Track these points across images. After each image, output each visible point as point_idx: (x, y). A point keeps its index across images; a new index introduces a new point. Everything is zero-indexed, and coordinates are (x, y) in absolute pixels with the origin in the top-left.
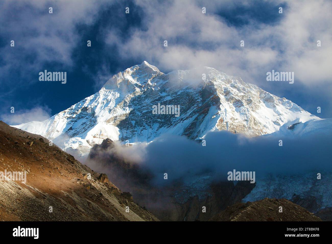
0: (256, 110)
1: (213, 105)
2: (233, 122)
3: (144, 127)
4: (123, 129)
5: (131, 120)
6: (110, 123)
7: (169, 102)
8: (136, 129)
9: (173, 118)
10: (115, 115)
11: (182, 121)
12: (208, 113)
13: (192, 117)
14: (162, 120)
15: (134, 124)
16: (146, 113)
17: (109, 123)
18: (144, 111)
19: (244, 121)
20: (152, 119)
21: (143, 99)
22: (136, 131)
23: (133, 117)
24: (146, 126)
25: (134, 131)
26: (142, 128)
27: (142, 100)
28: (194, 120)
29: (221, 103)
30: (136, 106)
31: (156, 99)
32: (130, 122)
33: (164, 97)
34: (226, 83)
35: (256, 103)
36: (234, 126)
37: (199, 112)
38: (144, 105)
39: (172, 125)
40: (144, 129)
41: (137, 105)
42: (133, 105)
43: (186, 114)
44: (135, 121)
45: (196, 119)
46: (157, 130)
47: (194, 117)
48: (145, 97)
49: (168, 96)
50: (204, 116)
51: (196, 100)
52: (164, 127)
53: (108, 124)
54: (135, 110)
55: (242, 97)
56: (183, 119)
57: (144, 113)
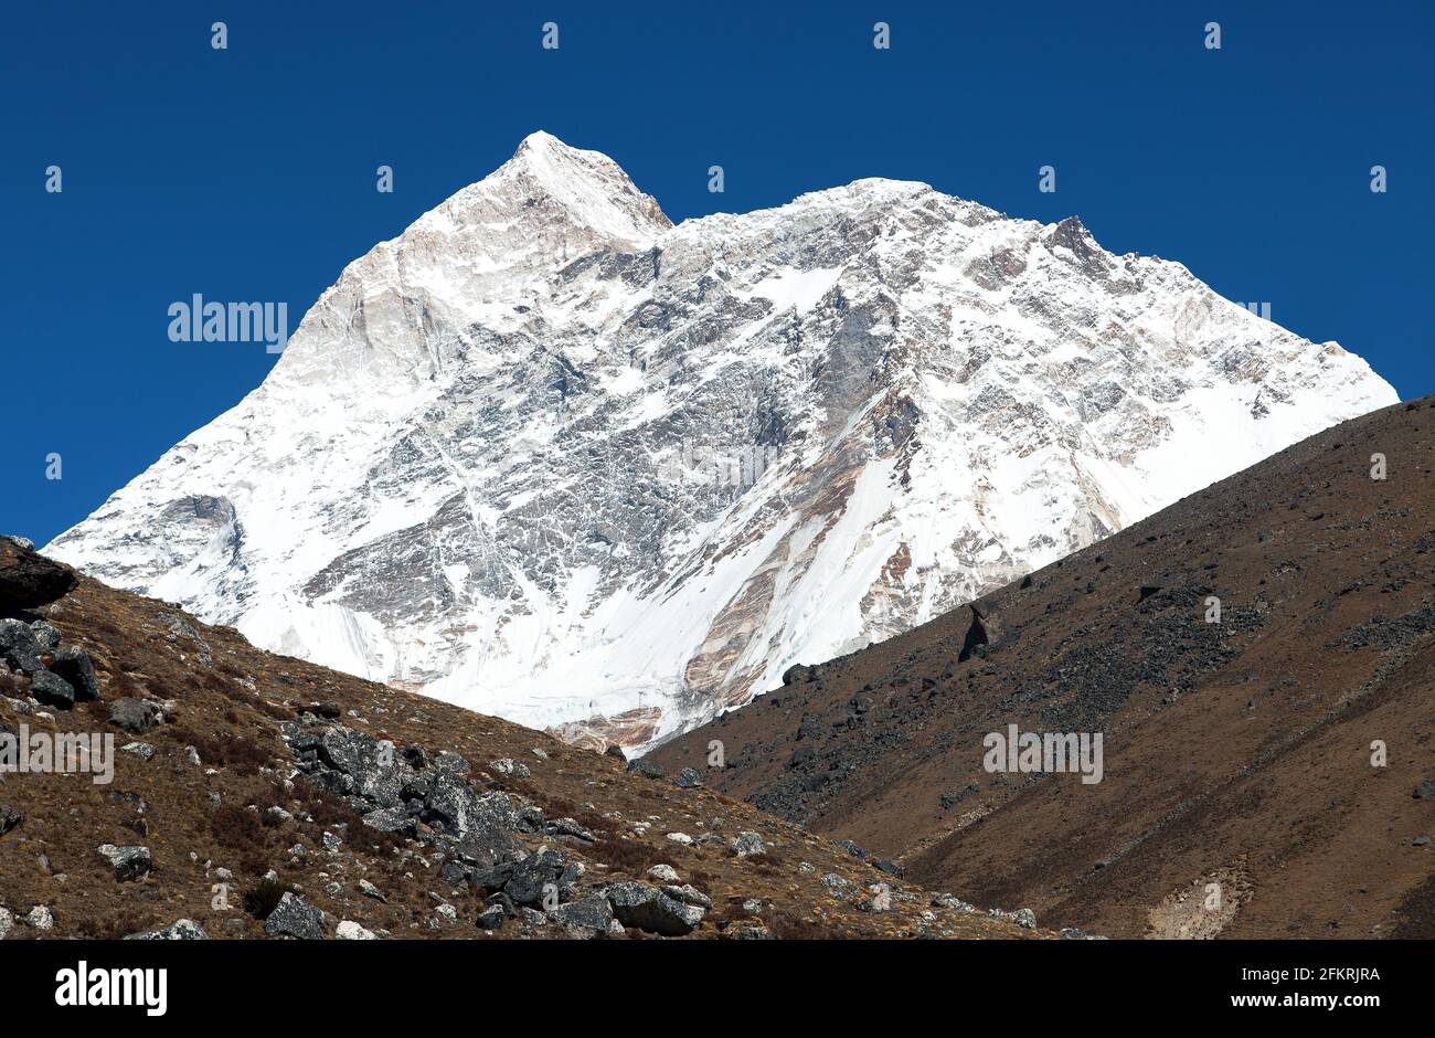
0: (1139, 453)
1: (882, 453)
2: (963, 561)
3: (515, 597)
4: (400, 622)
5: (443, 560)
6: (329, 596)
7: (656, 436)
8: (470, 618)
9: (673, 533)
10: (355, 543)
11: (708, 563)
12: (843, 512)
13: (761, 536)
14: (616, 545)
15: (458, 588)
16: (531, 509)
17: (324, 592)
18: (518, 501)
19: (1038, 545)
20: (561, 544)
21: (515, 418)
22: (474, 628)
23: (455, 544)
24: (530, 590)
25: (459, 630)
26: (507, 603)
27: (508, 428)
28: (768, 561)
29: (923, 440)
30: (475, 465)
31: (581, 421)
32: (435, 573)
33: (631, 400)
34: (983, 284)
35: (1145, 401)
36: (967, 587)
37: (801, 499)
38: (516, 460)
39: (663, 577)
40: (516, 610)
41: (481, 461)
42: (459, 465)
43: (738, 515)
44: (468, 562)
45: (781, 550)
46: (587, 614)
47: (772, 538)
48: (525, 403)
49: (651, 390)
50: (820, 530)
51: (797, 419)
52: (625, 587)
53: (318, 601)
54: (469, 500)
55: (1067, 370)
56: (715, 546)
57: (518, 510)
